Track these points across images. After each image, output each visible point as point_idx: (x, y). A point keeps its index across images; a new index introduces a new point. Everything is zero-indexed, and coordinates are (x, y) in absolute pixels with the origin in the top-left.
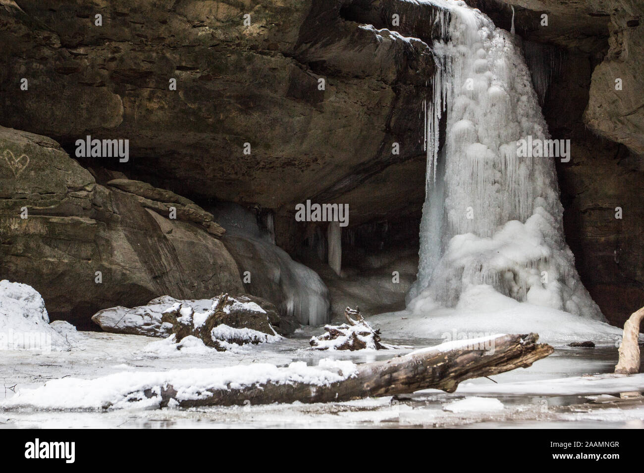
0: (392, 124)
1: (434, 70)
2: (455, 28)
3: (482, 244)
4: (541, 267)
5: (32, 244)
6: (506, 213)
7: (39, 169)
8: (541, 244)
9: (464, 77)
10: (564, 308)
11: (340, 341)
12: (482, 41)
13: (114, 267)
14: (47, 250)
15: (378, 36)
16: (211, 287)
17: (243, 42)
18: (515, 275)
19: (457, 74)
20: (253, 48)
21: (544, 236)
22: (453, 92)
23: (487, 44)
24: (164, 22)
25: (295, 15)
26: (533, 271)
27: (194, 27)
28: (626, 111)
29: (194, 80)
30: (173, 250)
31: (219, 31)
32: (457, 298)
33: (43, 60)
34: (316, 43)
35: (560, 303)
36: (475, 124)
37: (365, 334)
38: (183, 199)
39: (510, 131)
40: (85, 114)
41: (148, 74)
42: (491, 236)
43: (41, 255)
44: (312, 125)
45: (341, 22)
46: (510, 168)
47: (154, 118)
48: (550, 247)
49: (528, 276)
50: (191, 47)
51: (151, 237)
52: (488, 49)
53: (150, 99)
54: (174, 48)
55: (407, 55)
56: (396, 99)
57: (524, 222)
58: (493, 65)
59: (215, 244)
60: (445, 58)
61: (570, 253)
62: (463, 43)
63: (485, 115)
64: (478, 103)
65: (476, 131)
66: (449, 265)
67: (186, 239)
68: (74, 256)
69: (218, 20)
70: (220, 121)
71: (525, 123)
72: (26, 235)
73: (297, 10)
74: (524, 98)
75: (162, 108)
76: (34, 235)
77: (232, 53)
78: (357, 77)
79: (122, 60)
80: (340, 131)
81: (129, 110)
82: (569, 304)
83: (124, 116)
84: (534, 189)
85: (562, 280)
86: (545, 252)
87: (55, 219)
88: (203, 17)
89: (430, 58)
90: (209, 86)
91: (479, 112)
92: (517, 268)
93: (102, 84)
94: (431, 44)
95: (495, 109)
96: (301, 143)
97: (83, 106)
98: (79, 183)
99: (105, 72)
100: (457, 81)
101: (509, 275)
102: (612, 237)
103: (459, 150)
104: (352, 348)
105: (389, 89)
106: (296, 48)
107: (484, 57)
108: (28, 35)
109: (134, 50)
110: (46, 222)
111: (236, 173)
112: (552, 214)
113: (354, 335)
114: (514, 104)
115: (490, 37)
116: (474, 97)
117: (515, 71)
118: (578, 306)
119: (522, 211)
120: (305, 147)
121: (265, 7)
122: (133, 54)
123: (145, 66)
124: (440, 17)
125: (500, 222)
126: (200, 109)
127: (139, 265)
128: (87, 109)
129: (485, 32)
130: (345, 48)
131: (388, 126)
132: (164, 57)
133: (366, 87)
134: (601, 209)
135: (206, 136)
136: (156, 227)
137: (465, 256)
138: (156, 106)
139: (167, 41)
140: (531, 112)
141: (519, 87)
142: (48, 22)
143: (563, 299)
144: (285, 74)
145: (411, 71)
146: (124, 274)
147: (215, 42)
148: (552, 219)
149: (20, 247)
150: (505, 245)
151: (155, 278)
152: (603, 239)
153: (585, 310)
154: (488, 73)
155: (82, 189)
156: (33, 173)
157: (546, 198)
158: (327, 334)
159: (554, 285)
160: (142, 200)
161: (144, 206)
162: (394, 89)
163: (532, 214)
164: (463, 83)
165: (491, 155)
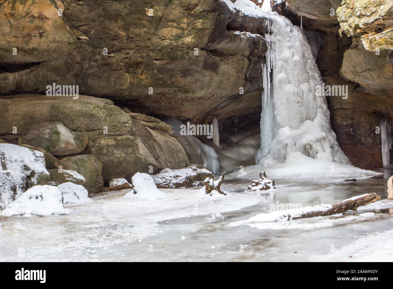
0: (247, 76)
1: (266, 49)
2: (275, 27)
3: (295, 132)
4: (322, 142)
5: (110, 150)
6: (304, 117)
7: (110, 116)
8: (322, 131)
9: (281, 52)
10: (334, 161)
11: (260, 186)
12: (287, 33)
13: (141, 156)
14: (116, 151)
15: (242, 36)
16: (177, 161)
17: (184, 46)
18: (311, 146)
19: (277, 50)
20: (188, 48)
21: (322, 127)
22: (275, 59)
23: (290, 35)
24: (149, 39)
25: (207, 31)
26: (319, 144)
27: (162, 40)
28: (360, 71)
29: (162, 65)
30: (160, 145)
31: (173, 41)
32: (285, 158)
33: (96, 61)
34: (215, 42)
35: (332, 159)
36: (287, 74)
37: (269, 183)
38: (157, 120)
39: (304, 77)
40: (113, 84)
41: (140, 63)
42: (298, 128)
43: (114, 154)
44: (213, 81)
45: (227, 32)
46: (305, 95)
47: (143, 83)
48: (325, 132)
49: (317, 147)
50: (160, 50)
51: (150, 140)
52: (291, 37)
53: (141, 74)
54: (153, 51)
55: (254, 43)
56: (249, 64)
57: (313, 121)
58: (294, 45)
59: (174, 140)
60: (271, 42)
61: (334, 134)
62: (278, 35)
63: (292, 70)
64: (288, 64)
65: (288, 78)
66: (279, 142)
67: (163, 140)
68: (126, 153)
69: (172, 36)
70: (173, 82)
71: (311, 73)
72: (108, 146)
73: (208, 29)
74: (309, 61)
75: (147, 78)
76: (110, 145)
77: (179, 51)
78: (231, 55)
79: (130, 58)
80: (225, 82)
81: (132, 80)
82: (336, 158)
83: (130, 83)
84: (316, 105)
85: (332, 147)
86: (323, 134)
87: (119, 138)
88: (166, 35)
89: (265, 44)
90: (169, 66)
91: (289, 69)
92: (311, 143)
93: (121, 69)
94: (264, 36)
95: (297, 67)
96: (208, 89)
97: (112, 80)
98: (126, 120)
99: (122, 64)
100: (277, 54)
101: (308, 147)
102: (350, 122)
103: (280, 87)
104: (265, 189)
105: (246, 59)
106: (206, 45)
107: (289, 41)
108: (92, 52)
109: (135, 53)
110: (115, 139)
111: (176, 104)
112: (325, 116)
113: (265, 184)
114: (305, 64)
115: (291, 31)
116: (286, 61)
117: (304, 48)
118: (339, 158)
119: (312, 116)
120: (210, 90)
121: (193, 28)
122: (135, 54)
123: (140, 60)
124: (267, 23)
125: (302, 121)
126: (164, 77)
127: (149, 154)
128: (114, 81)
129: (289, 29)
130: (227, 43)
131: (246, 77)
132: (148, 55)
133: (236, 60)
134: (344, 109)
135: (166, 90)
136: (151, 135)
137: (287, 138)
138: (145, 77)
139: (150, 48)
140: (313, 67)
141: (307, 55)
142: (99, 44)
143: (333, 156)
144: (202, 59)
145: (256, 50)
146: (145, 159)
147: (172, 47)
148: (325, 118)
149: (105, 151)
150: (305, 132)
151: (156, 159)
152: (345, 123)
153: (343, 160)
154: (292, 50)
155: (127, 123)
156: (108, 118)
157: (322, 108)
158: (254, 184)
159: (328, 150)
160: (143, 123)
161: (145, 125)
162: (248, 59)
163: (316, 116)
164: (280, 55)
165: (296, 90)
